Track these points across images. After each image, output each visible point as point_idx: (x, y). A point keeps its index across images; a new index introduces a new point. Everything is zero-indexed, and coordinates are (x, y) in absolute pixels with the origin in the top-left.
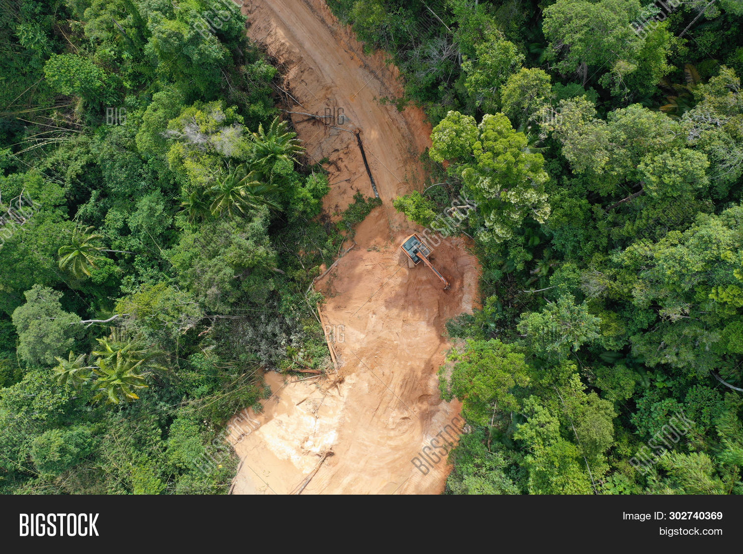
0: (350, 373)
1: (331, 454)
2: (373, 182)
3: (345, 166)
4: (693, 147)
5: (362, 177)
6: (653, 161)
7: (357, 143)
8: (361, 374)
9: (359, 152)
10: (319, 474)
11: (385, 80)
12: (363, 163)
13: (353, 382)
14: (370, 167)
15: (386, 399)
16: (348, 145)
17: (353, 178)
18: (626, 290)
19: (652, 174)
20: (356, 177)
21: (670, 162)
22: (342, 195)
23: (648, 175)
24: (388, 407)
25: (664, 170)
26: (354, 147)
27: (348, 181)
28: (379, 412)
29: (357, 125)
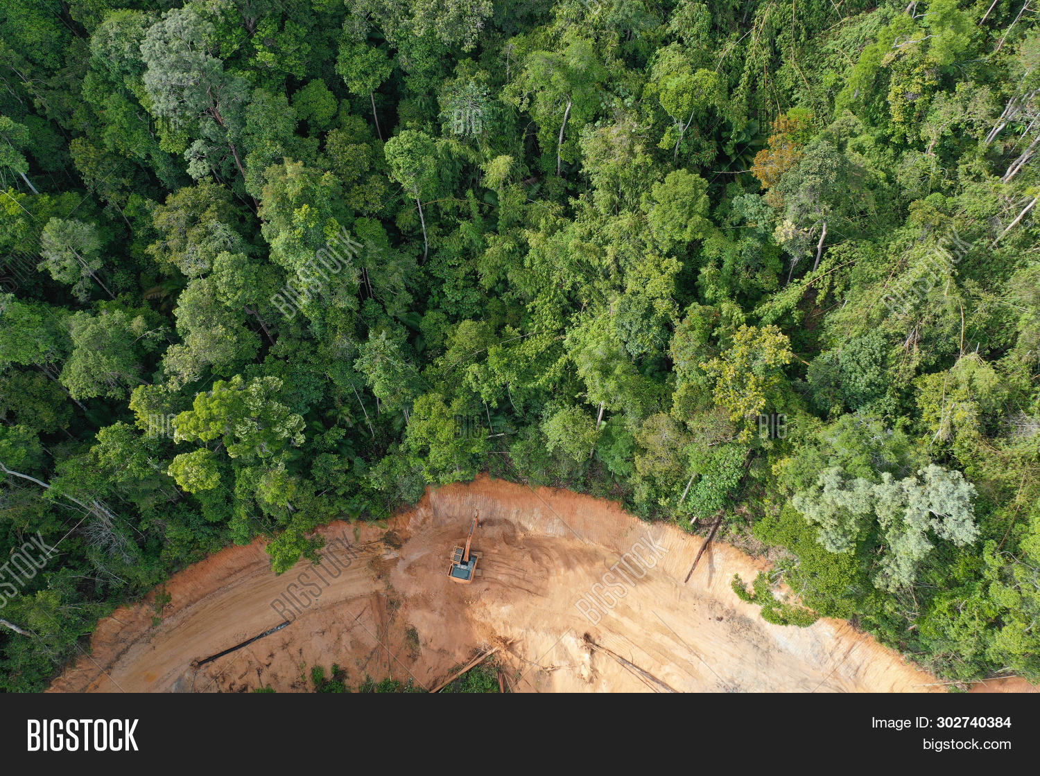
0: (493, 631)
1: (587, 637)
2: (261, 636)
3: (240, 678)
4: (212, 264)
5: (255, 651)
6: (225, 294)
7: (210, 663)
8: (493, 616)
9: (222, 658)
10: (612, 648)
11: (131, 639)
12: (235, 652)
13: (502, 624)
14: (242, 641)
15: (515, 582)
16: (212, 677)
17: (256, 665)
18: (343, 316)
19: (236, 294)
20: (254, 660)
21: (224, 280)
22: (279, 679)
23: (236, 297)
24: (524, 579)
25: (230, 284)
26: (214, 667)
27: (259, 672)
28: (531, 588)
29: (186, 666)
